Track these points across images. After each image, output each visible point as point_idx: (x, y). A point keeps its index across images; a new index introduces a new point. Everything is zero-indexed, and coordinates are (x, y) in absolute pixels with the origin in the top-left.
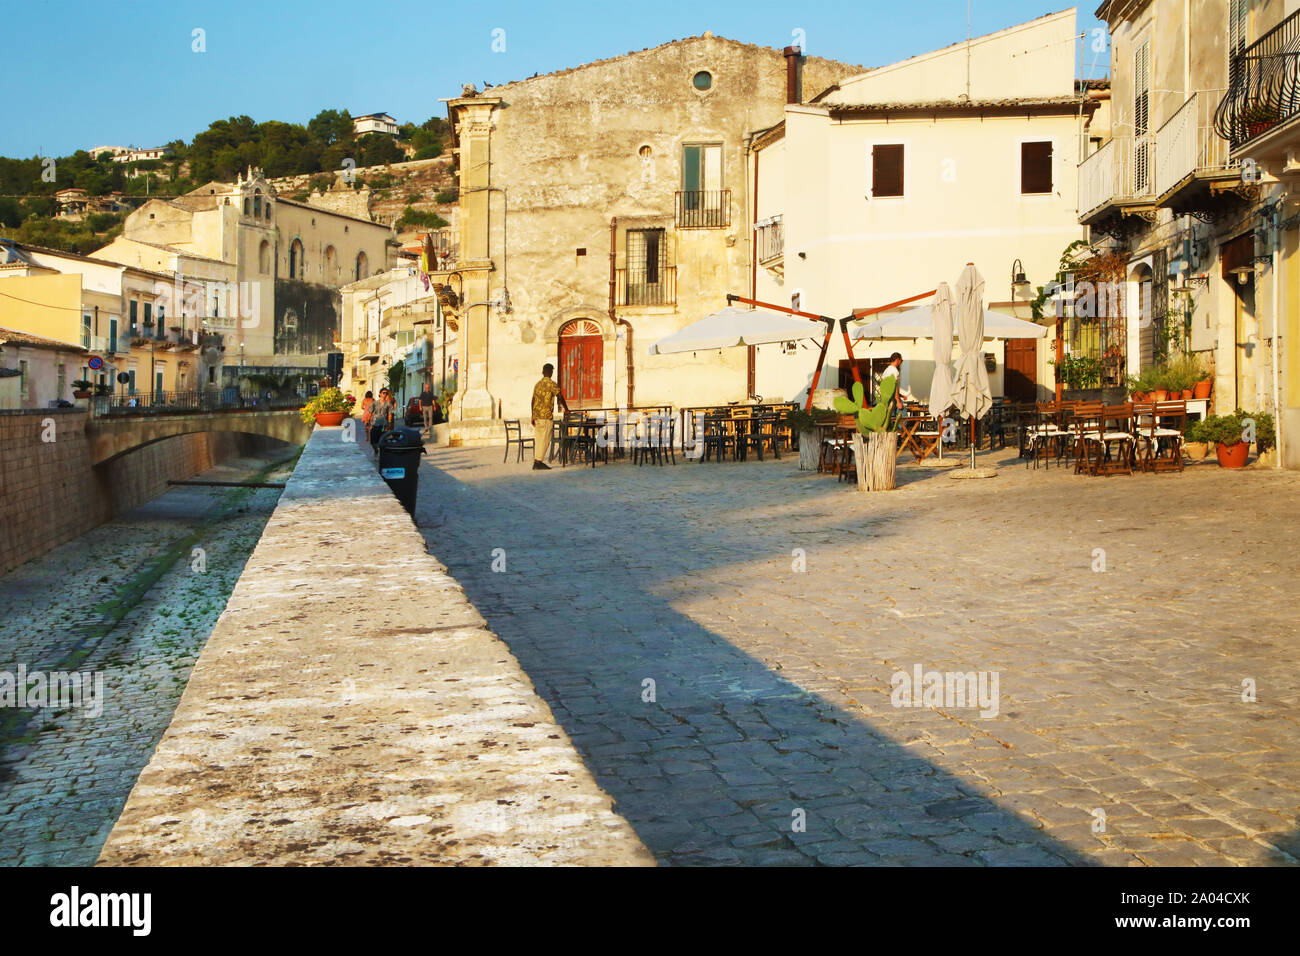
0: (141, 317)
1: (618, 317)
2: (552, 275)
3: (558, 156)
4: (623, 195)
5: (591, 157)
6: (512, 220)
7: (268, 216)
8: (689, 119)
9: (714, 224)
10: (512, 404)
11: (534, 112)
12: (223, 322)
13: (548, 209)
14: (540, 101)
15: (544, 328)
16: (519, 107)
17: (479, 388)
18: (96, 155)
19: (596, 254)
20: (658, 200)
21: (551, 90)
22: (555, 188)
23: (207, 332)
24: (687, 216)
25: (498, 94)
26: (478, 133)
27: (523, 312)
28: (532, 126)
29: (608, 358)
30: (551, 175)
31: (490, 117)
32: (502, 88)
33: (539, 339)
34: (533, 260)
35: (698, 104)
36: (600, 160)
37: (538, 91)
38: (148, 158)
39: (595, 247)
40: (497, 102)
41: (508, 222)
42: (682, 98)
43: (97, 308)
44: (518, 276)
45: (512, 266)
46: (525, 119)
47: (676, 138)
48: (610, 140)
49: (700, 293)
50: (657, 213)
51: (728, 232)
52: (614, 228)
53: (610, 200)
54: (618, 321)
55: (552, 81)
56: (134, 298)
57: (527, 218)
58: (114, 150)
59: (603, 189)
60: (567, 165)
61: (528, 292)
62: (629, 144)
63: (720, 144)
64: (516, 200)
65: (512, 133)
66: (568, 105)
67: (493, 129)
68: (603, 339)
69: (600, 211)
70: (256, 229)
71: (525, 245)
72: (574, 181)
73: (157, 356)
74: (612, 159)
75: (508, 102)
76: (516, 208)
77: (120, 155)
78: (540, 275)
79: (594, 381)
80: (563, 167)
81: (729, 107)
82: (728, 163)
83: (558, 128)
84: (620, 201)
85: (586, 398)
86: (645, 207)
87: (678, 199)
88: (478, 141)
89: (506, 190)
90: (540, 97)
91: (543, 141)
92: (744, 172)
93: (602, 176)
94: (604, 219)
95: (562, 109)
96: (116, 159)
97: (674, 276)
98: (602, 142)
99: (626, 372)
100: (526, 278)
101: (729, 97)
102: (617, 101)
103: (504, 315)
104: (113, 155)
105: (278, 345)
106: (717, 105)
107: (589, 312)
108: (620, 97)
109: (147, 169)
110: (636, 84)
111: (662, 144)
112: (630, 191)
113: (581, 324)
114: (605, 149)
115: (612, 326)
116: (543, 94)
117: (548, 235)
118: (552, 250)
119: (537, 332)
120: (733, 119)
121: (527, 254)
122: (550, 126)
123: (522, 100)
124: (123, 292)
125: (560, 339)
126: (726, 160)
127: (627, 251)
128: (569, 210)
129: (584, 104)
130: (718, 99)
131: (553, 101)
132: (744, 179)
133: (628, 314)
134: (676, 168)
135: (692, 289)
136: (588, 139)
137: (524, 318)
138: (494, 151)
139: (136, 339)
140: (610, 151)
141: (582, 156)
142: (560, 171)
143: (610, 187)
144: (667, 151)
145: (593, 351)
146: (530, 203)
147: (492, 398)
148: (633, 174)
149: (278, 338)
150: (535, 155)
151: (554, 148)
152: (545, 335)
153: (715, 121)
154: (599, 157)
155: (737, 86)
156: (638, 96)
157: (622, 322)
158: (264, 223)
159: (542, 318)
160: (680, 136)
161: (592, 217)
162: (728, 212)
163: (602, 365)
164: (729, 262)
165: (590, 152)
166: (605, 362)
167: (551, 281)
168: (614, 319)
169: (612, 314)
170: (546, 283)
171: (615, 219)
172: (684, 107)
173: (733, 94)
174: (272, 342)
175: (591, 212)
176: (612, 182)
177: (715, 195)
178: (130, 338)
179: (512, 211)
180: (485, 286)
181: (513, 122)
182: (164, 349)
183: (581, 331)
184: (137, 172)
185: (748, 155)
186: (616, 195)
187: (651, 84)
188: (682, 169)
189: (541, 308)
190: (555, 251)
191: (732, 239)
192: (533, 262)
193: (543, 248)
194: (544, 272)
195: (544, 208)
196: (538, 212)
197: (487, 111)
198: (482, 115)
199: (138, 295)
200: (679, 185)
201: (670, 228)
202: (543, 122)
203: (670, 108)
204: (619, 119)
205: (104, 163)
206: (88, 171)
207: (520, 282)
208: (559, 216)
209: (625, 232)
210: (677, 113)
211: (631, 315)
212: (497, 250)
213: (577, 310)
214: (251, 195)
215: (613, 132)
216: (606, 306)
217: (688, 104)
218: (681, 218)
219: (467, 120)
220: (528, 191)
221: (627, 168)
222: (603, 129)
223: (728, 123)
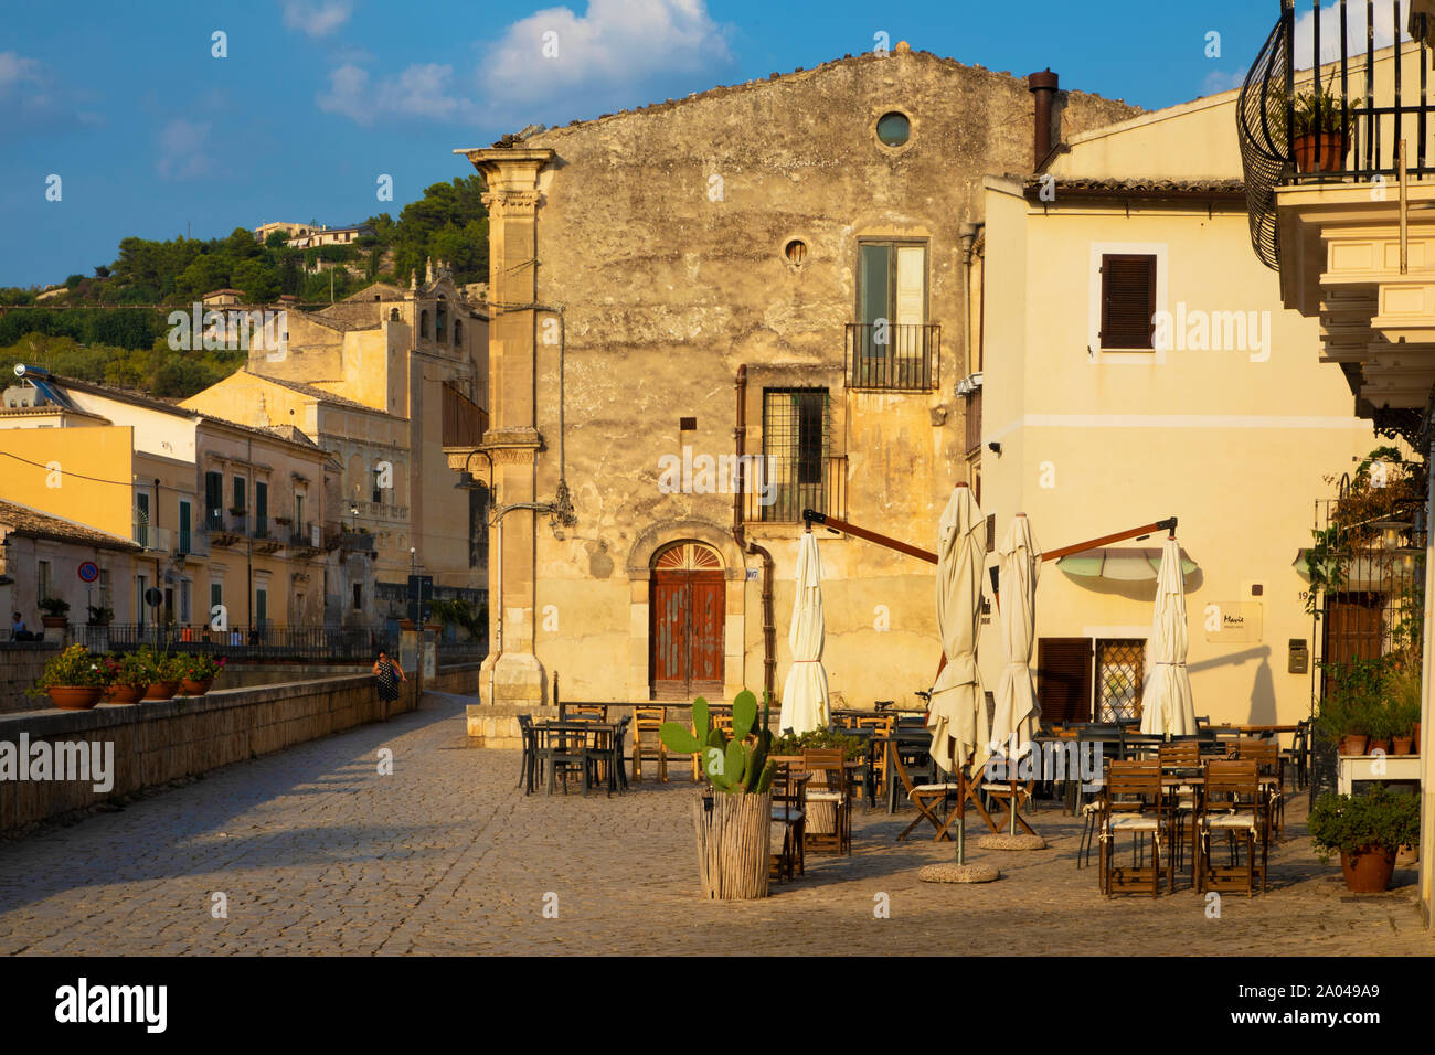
0: (228, 499)
1: (748, 540)
2: (641, 463)
3: (651, 254)
4: (758, 326)
5: (705, 257)
6: (574, 365)
7: (458, 341)
8: (870, 196)
9: (912, 384)
10: (576, 681)
11: (609, 176)
12: (389, 511)
13: (633, 346)
14: (619, 156)
15: (627, 553)
16: (586, 167)
17: (520, 651)
18: (265, 236)
19: (713, 428)
20: (818, 338)
21: (637, 137)
22: (644, 310)
23: (350, 527)
24: (866, 368)
25: (550, 143)
26: (518, 209)
27: (592, 525)
28: (607, 201)
29: (732, 612)
30: (636, 288)
31: (536, 183)
32: (557, 132)
33: (619, 573)
34: (609, 435)
35: (886, 170)
36: (719, 265)
37: (617, 138)
38: (337, 242)
39: (711, 415)
40: (545, 156)
41: (566, 366)
42: (858, 159)
43: (157, 482)
44: (585, 461)
45: (575, 443)
46: (596, 187)
47: (847, 229)
48: (735, 229)
49: (888, 506)
50: (814, 360)
51: (935, 399)
52: (742, 385)
53: (737, 334)
54: (748, 548)
55: (639, 123)
56: (216, 469)
57: (599, 361)
58: (289, 229)
59: (723, 314)
60: (664, 270)
61: (602, 490)
62: (767, 236)
63: (920, 242)
64: (581, 328)
65: (573, 212)
66: (666, 165)
67: (540, 203)
68: (726, 577)
69: (720, 353)
70: (440, 362)
71: (593, 408)
72: (678, 297)
73: (257, 563)
74: (738, 263)
75: (565, 158)
76: (579, 343)
77: (297, 237)
78: (620, 462)
79: (710, 650)
80: (656, 273)
81: (936, 177)
82: (936, 276)
83: (648, 204)
84: (752, 338)
85: (699, 677)
86: (794, 350)
87: (850, 336)
88: (517, 224)
89: (563, 310)
90: (619, 148)
91: (625, 228)
92: (962, 295)
93: (724, 290)
94: (726, 368)
95: (655, 172)
96: (292, 243)
97: (842, 473)
98: (724, 232)
99: (762, 636)
100: (596, 465)
101: (939, 158)
102: (748, 159)
103: (561, 528)
104: (289, 238)
105: (475, 553)
106: (917, 172)
107: (701, 530)
108: (754, 153)
109: (334, 261)
110: (781, 131)
111: (824, 238)
112: (769, 321)
113: (689, 549)
114: (728, 245)
115: (739, 557)
116: (624, 145)
117: (632, 391)
118: (641, 418)
119: (616, 559)
120: (945, 199)
121: (598, 423)
122: (637, 201)
123: (590, 154)
124: (198, 457)
125: (653, 573)
126: (932, 272)
127: (765, 425)
128: (668, 349)
129: (694, 164)
130: (920, 162)
131: (642, 157)
132: (963, 305)
133: (765, 536)
134: (848, 282)
135: (873, 497)
136: (699, 225)
137: (593, 534)
138: (546, 243)
139: (219, 535)
140: (736, 248)
141: (689, 256)
142: (652, 281)
143: (737, 310)
144: (833, 252)
145: (710, 597)
146: (603, 334)
147: (542, 669)
148: (775, 290)
149: (475, 541)
150: (610, 250)
151: (642, 239)
152: (628, 565)
153: (913, 202)
154: (717, 258)
155: (952, 139)
156: (784, 152)
157: (755, 550)
158: (451, 352)
159: (623, 536)
160: (854, 226)
161: (706, 362)
162: (935, 363)
163: (724, 623)
164: (937, 453)
165: (704, 248)
166: (728, 618)
167: (637, 472)
168: (742, 543)
169: (739, 534)
170: (629, 476)
171: (744, 369)
172: (861, 175)
173: (945, 154)
174: (466, 547)
175: (706, 355)
176: (740, 302)
177: (913, 331)
178: (210, 533)
179: (574, 348)
180: (529, 477)
181: (574, 191)
182: (269, 551)
183: (689, 562)
184: (319, 265)
185: (969, 264)
186: (746, 326)
187: (805, 132)
188: (858, 284)
189: (620, 518)
190: (644, 420)
191: (942, 411)
192: (608, 438)
193: (624, 414)
194: (628, 456)
195: (626, 345)
196: (616, 352)
197: (530, 174)
198: (523, 178)
199: (223, 464)
200: (852, 313)
201: (837, 388)
202: (625, 194)
203: (838, 176)
204: (751, 190)
205: (275, 249)
206: (250, 262)
207: (587, 471)
208: (654, 360)
209: (760, 392)
210: (849, 185)
211: (770, 539)
212: (549, 415)
213: (681, 525)
214: (431, 306)
215: (742, 215)
216: (729, 520)
217: (869, 170)
218: (855, 371)
219: (501, 187)
220: (600, 314)
221: (764, 279)
222: (725, 210)
223: (938, 205)
